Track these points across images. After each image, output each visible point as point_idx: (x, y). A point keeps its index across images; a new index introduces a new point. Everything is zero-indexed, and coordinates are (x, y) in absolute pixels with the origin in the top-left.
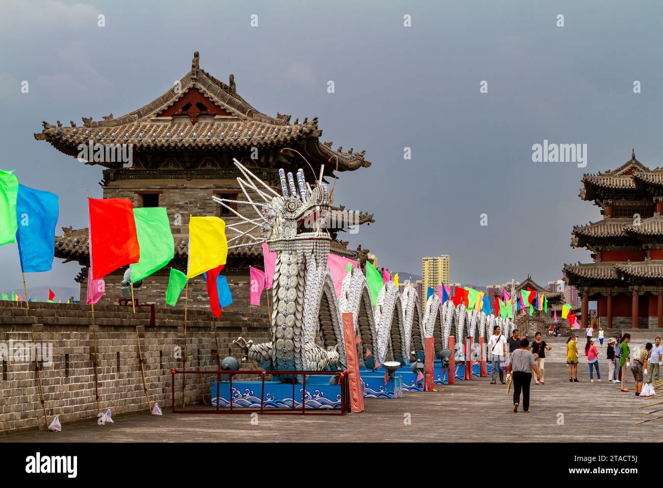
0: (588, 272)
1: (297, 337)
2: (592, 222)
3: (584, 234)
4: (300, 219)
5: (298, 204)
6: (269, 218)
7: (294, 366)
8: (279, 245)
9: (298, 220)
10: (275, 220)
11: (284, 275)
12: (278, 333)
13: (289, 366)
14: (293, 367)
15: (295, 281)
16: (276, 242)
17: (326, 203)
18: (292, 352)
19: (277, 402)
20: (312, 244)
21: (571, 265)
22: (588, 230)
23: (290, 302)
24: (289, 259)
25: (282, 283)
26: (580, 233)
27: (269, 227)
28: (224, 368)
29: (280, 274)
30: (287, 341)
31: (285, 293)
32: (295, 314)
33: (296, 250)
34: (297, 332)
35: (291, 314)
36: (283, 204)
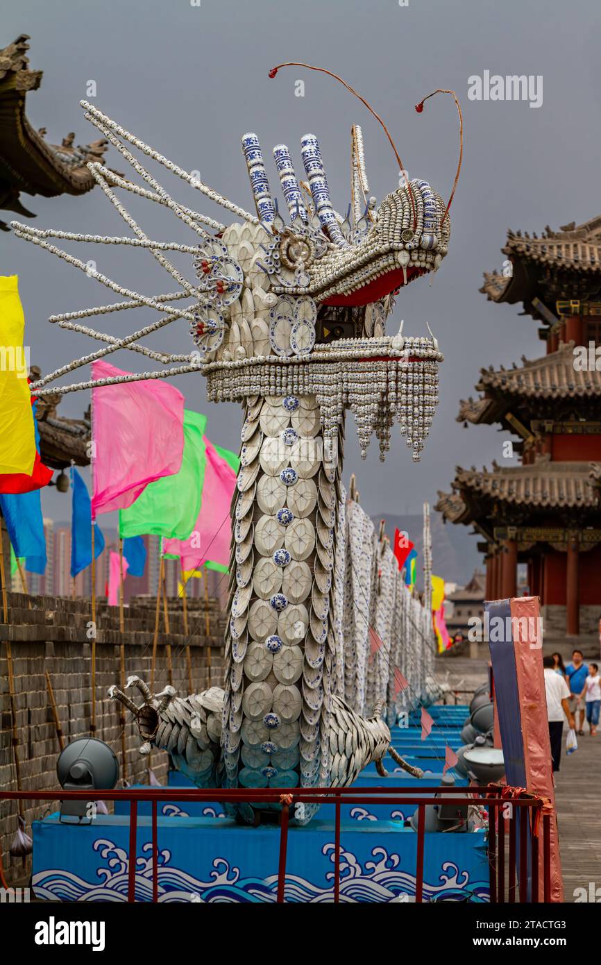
0: (518, 488)
1: (313, 676)
2: (528, 359)
3: (508, 390)
4: (327, 294)
5: (319, 245)
6: (221, 291)
7: (297, 770)
8: (254, 378)
9: (321, 297)
10: (241, 298)
11: (274, 475)
12: (251, 661)
13: (280, 770)
14: (292, 774)
15: (309, 496)
16: (242, 367)
17: (432, 242)
18: (294, 726)
19: (246, 888)
20: (383, 374)
21: (474, 469)
22: (519, 378)
23: (294, 564)
24: (290, 425)
25: (267, 502)
26: (499, 387)
27: (214, 320)
28: (75, 776)
29: (261, 473)
30: (280, 688)
31: (276, 534)
32: (308, 602)
33: (312, 396)
34: (315, 658)
35: (296, 601)
36: (270, 243)
